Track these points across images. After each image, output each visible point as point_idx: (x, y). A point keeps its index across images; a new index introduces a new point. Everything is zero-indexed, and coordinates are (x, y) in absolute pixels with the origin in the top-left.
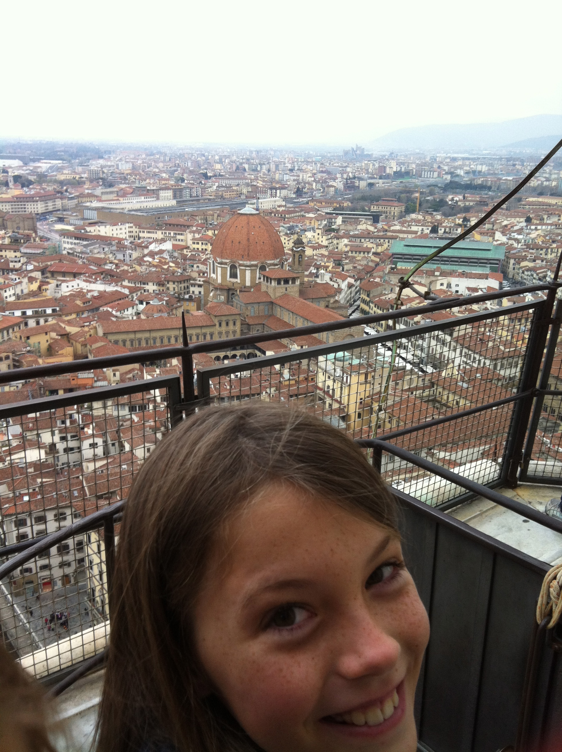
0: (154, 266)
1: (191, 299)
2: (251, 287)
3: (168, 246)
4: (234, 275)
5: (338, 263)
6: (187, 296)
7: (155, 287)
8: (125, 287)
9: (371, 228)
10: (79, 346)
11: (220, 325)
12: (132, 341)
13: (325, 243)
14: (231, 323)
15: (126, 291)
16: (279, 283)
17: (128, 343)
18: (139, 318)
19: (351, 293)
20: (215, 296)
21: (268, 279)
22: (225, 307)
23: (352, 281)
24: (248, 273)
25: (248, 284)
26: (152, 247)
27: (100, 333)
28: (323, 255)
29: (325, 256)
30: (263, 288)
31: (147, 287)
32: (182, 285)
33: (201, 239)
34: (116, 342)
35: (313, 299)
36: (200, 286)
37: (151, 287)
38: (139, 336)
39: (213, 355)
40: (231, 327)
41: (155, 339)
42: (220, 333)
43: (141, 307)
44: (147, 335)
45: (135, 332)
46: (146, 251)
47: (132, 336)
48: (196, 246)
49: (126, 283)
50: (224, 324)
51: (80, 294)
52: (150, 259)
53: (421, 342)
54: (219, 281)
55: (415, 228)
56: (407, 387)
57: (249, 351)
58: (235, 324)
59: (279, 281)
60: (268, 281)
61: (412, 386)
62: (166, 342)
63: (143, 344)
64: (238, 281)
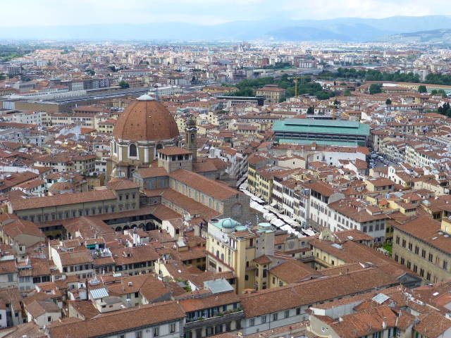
0: (63, 148)
1: (95, 176)
2: (149, 163)
3: (76, 130)
4: (133, 153)
5: (228, 140)
6: (91, 174)
7: (64, 167)
8: (36, 168)
9: (257, 110)
11: (121, 199)
12: (39, 217)
13: (217, 123)
14: (131, 197)
15: (37, 172)
16: (174, 159)
17: (36, 219)
18: (46, 195)
20: (117, 173)
21: (164, 156)
22: (125, 182)
23: (240, 155)
24: (146, 151)
25: (146, 160)
26: (62, 132)
27: (11, 210)
28: (215, 134)
29: (217, 135)
30: (160, 165)
31: (56, 167)
32: (88, 164)
33: (106, 123)
34: (25, 218)
35: (205, 173)
36: (104, 164)
37: (60, 167)
38: (46, 211)
39: (115, 226)
40: (131, 200)
41: (60, 214)
42: (121, 206)
43: (49, 185)
44: (53, 211)
45: (42, 208)
46: (57, 136)
47: (40, 212)
48: (102, 129)
49: (37, 164)
50: (124, 197)
52: (60, 143)
53: (301, 208)
54: (120, 159)
55: (294, 110)
56: (289, 250)
57: (148, 221)
58: (134, 197)
59: (173, 157)
60: (163, 158)
61: (294, 249)
62: (71, 215)
63: (50, 218)
64: (138, 158)
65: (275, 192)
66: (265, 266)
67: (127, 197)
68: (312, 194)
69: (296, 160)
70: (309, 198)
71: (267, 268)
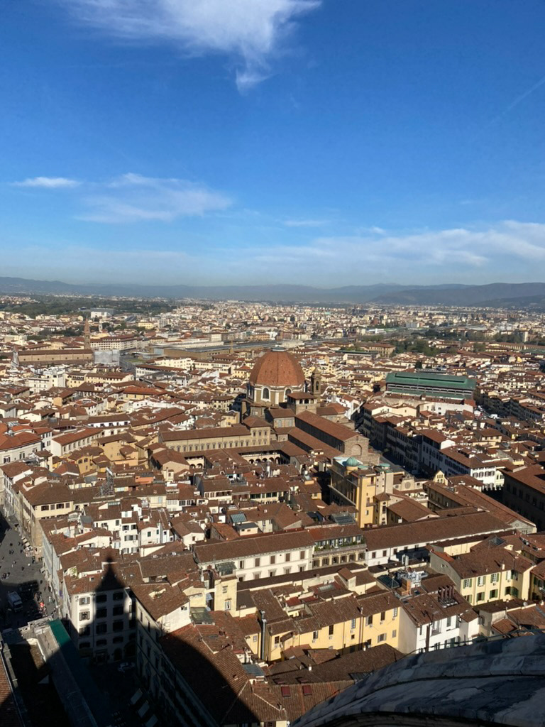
2: (278, 405)
3: (216, 374)
4: (266, 396)
6: (229, 412)
7: (205, 405)
8: (182, 405)
13: (335, 373)
14: (263, 433)
15: (183, 408)
17: (182, 449)
21: (292, 399)
24: (277, 395)
26: (204, 375)
28: (334, 383)
31: (199, 405)
33: (241, 369)
37: (202, 405)
39: (248, 459)
42: (254, 441)
43: (193, 420)
45: (188, 440)
46: (200, 378)
48: (237, 374)
49: (183, 402)
50: (257, 434)
51: (148, 410)
52: (202, 384)
53: (414, 452)
54: (255, 401)
55: (403, 364)
56: (405, 490)
57: (277, 455)
58: (266, 434)
59: (301, 401)
61: (409, 489)
62: (211, 447)
63: (193, 449)
64: (269, 400)
65: (389, 436)
66: (385, 503)
67: (260, 434)
68: (425, 441)
69: (407, 408)
70: (421, 443)
71: (386, 505)
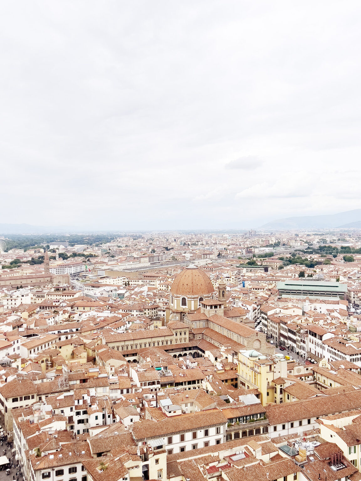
0: (137, 300)
1: (158, 319)
3: (145, 288)
6: (156, 318)
8: (119, 314)
9: (264, 275)
10: (91, 351)
11: (176, 335)
12: (123, 347)
14: (183, 334)
15: (121, 316)
16: (211, 308)
17: (120, 348)
18: (127, 332)
19: (255, 313)
20: (173, 317)
21: (205, 306)
22: (179, 323)
23: (255, 306)
24: (193, 302)
25: (193, 309)
26: (136, 290)
27: (104, 342)
28: (236, 291)
29: (238, 291)
30: (202, 311)
31: (132, 313)
32: (154, 311)
33: (164, 284)
34: (113, 348)
35: (232, 318)
36: (164, 311)
37: (135, 313)
38: (127, 343)
39: (172, 354)
40: (183, 336)
41: (136, 345)
42: (176, 340)
44: (132, 342)
45: (125, 341)
46: (133, 292)
47: (123, 343)
48: (161, 288)
51: (93, 319)
53: (302, 344)
54: (176, 308)
56: (297, 374)
57: (195, 351)
58: (185, 334)
59: (211, 306)
60: (204, 307)
61: (300, 374)
62: (143, 346)
63: (130, 348)
64: (187, 307)
65: (282, 332)
66: (281, 386)
67: (181, 334)
68: (310, 334)
69: (295, 309)
70: (308, 337)
71: (282, 387)
